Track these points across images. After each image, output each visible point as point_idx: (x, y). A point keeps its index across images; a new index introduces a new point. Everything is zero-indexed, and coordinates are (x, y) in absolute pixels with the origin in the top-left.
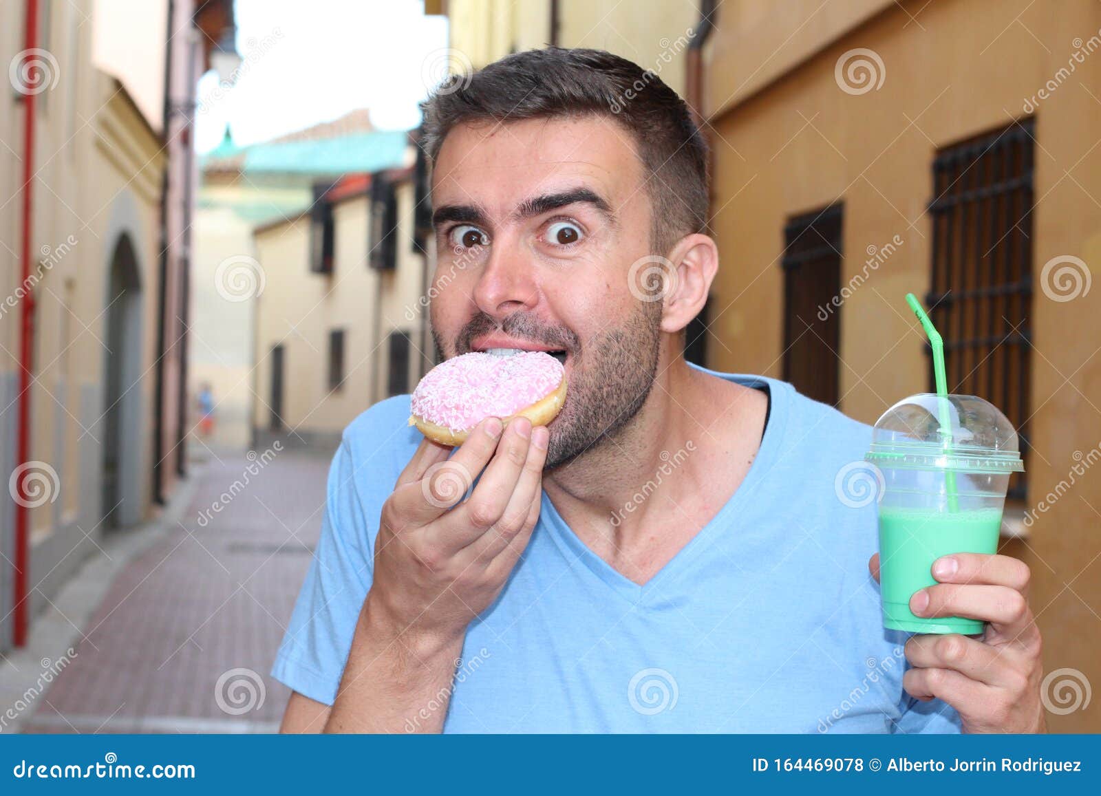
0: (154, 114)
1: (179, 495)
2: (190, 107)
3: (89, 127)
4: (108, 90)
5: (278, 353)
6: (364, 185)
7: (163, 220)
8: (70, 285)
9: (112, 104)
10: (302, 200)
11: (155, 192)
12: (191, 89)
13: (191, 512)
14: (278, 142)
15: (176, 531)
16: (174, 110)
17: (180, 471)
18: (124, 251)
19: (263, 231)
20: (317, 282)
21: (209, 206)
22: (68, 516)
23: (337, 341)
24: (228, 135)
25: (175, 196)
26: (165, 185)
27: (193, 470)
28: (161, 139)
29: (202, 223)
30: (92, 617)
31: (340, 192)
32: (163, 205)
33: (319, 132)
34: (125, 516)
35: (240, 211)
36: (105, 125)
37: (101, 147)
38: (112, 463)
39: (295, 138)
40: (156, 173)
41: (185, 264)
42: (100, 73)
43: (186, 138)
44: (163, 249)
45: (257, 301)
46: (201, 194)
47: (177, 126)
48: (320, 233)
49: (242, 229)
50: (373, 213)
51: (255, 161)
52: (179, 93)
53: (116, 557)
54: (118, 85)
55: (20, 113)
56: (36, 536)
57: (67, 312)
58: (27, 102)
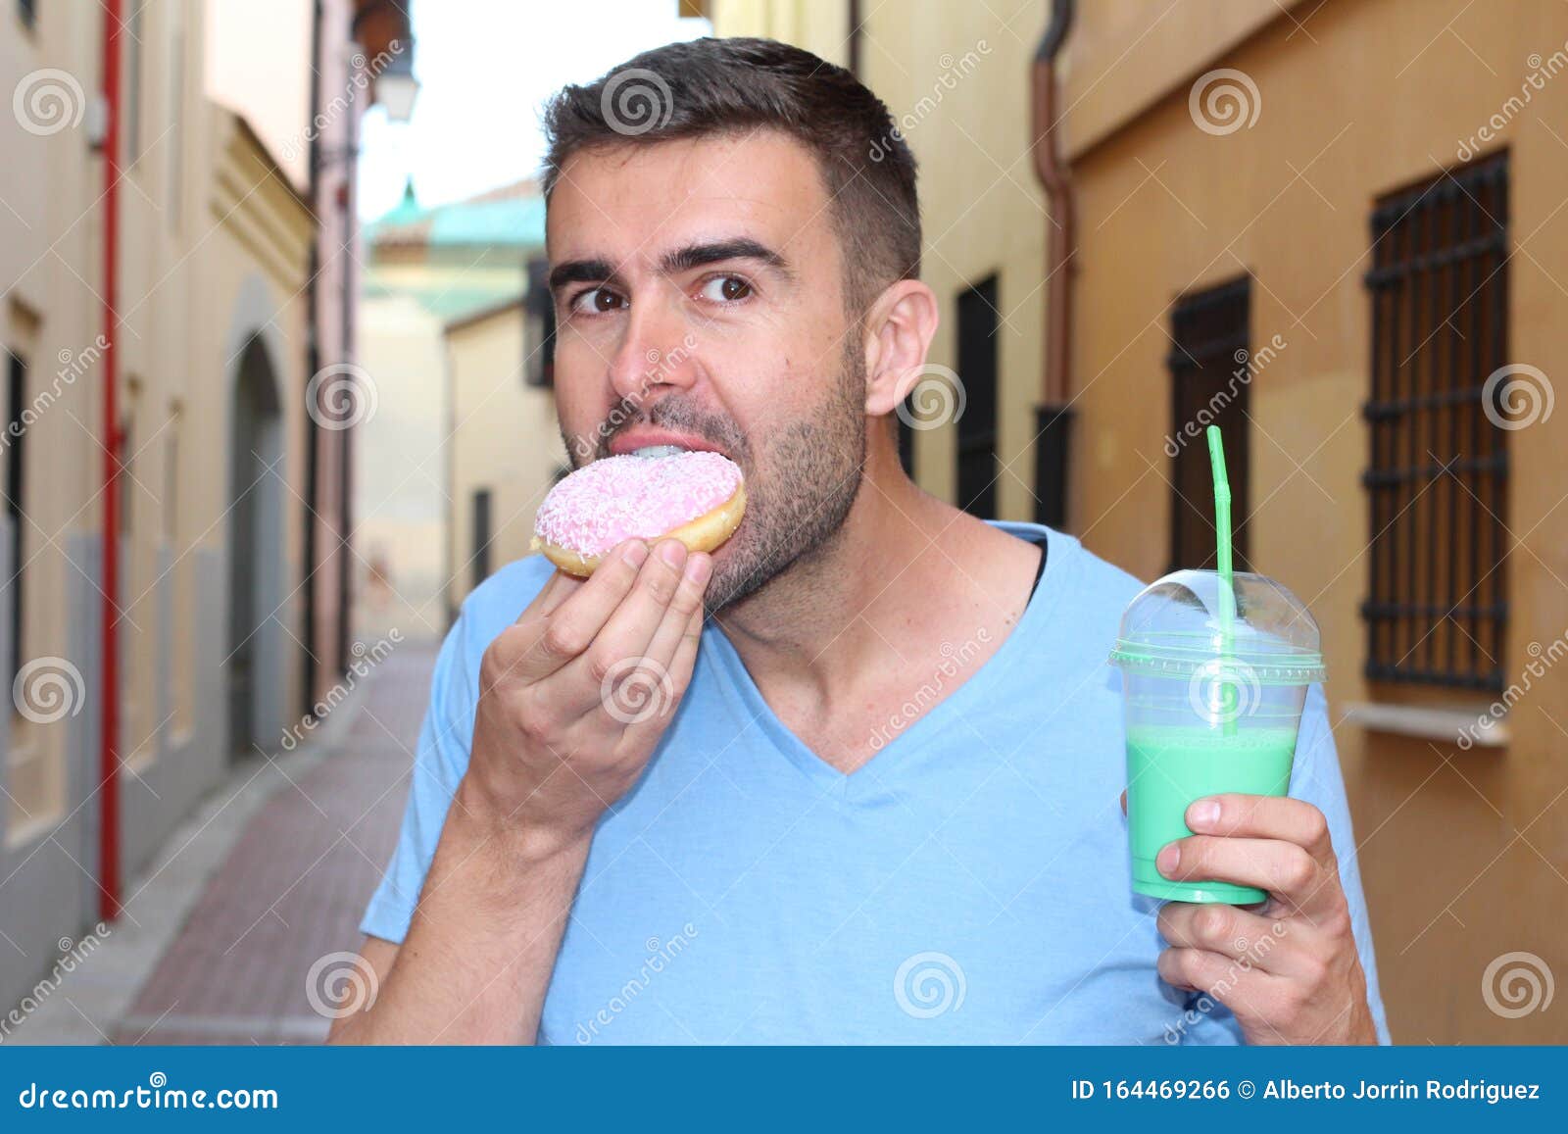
0: (296, 168)
2: (350, 153)
3: (201, 188)
4: (227, 131)
5: (482, 502)
7: (312, 315)
8: (177, 409)
9: (233, 151)
10: (512, 283)
11: (298, 276)
12: (350, 128)
13: (358, 727)
14: (479, 201)
15: (334, 755)
16: (325, 158)
17: (342, 669)
18: (255, 362)
19: (457, 329)
20: (536, 400)
21: (379, 294)
22: (179, 737)
24: (409, 193)
25: (329, 279)
26: (314, 264)
28: (307, 202)
29: (370, 319)
30: (213, 878)
32: (311, 294)
34: (263, 733)
35: (426, 300)
36: (224, 181)
37: (217, 211)
38: (242, 663)
39: (502, 195)
40: (300, 249)
42: (216, 108)
43: (344, 198)
44: (313, 360)
45: (452, 424)
46: (367, 277)
47: (330, 181)
48: (538, 329)
49: (428, 327)
51: (445, 230)
52: (332, 135)
53: (250, 792)
54: (243, 126)
55: (98, 166)
56: (132, 765)
57: (173, 446)
58: (106, 148)
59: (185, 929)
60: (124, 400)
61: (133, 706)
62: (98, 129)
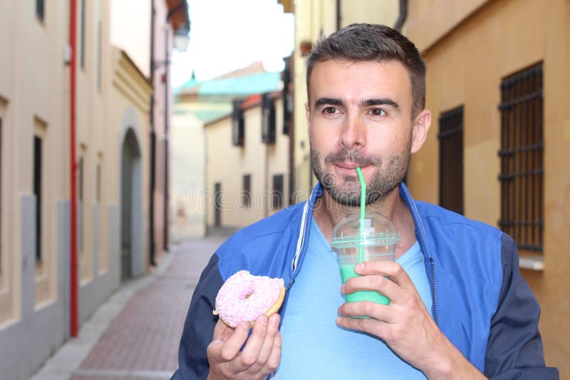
0: (146, 70)
1: (163, 260)
2: (167, 63)
3: (109, 76)
4: (119, 56)
5: (218, 187)
6: (258, 100)
7: (152, 121)
8: (100, 155)
9: (121, 63)
10: (227, 109)
11: (147, 108)
12: (167, 54)
13: (170, 269)
14: (216, 79)
15: (160, 278)
16: (156, 65)
17: (166, 248)
18: (130, 137)
19: (208, 125)
20: (237, 150)
21: (181, 113)
22: (102, 272)
23: (247, 180)
24: (193, 76)
25: (159, 109)
26: (152, 102)
27: (173, 248)
28: (150, 82)
29: (175, 122)
30: (113, 322)
31: (246, 104)
32: (151, 113)
33: (237, 73)
34: (135, 271)
35: (198, 115)
36: (117, 74)
37: (115, 84)
38: (126, 245)
39: (225, 77)
40: (147, 98)
41: (166, 143)
42: (114, 48)
43: (165, 79)
44: (153, 137)
45: (207, 160)
46: (173, 107)
47: (159, 73)
48: (237, 125)
49: (198, 124)
50: (263, 114)
51: (204, 90)
52: (160, 56)
53: (129, 291)
54: (124, 54)
55: (68, 70)
56: (83, 282)
57: (99, 169)
58: (71, 64)
59: (101, 340)
60: (79, 153)
61: (83, 262)
62: (68, 57)
